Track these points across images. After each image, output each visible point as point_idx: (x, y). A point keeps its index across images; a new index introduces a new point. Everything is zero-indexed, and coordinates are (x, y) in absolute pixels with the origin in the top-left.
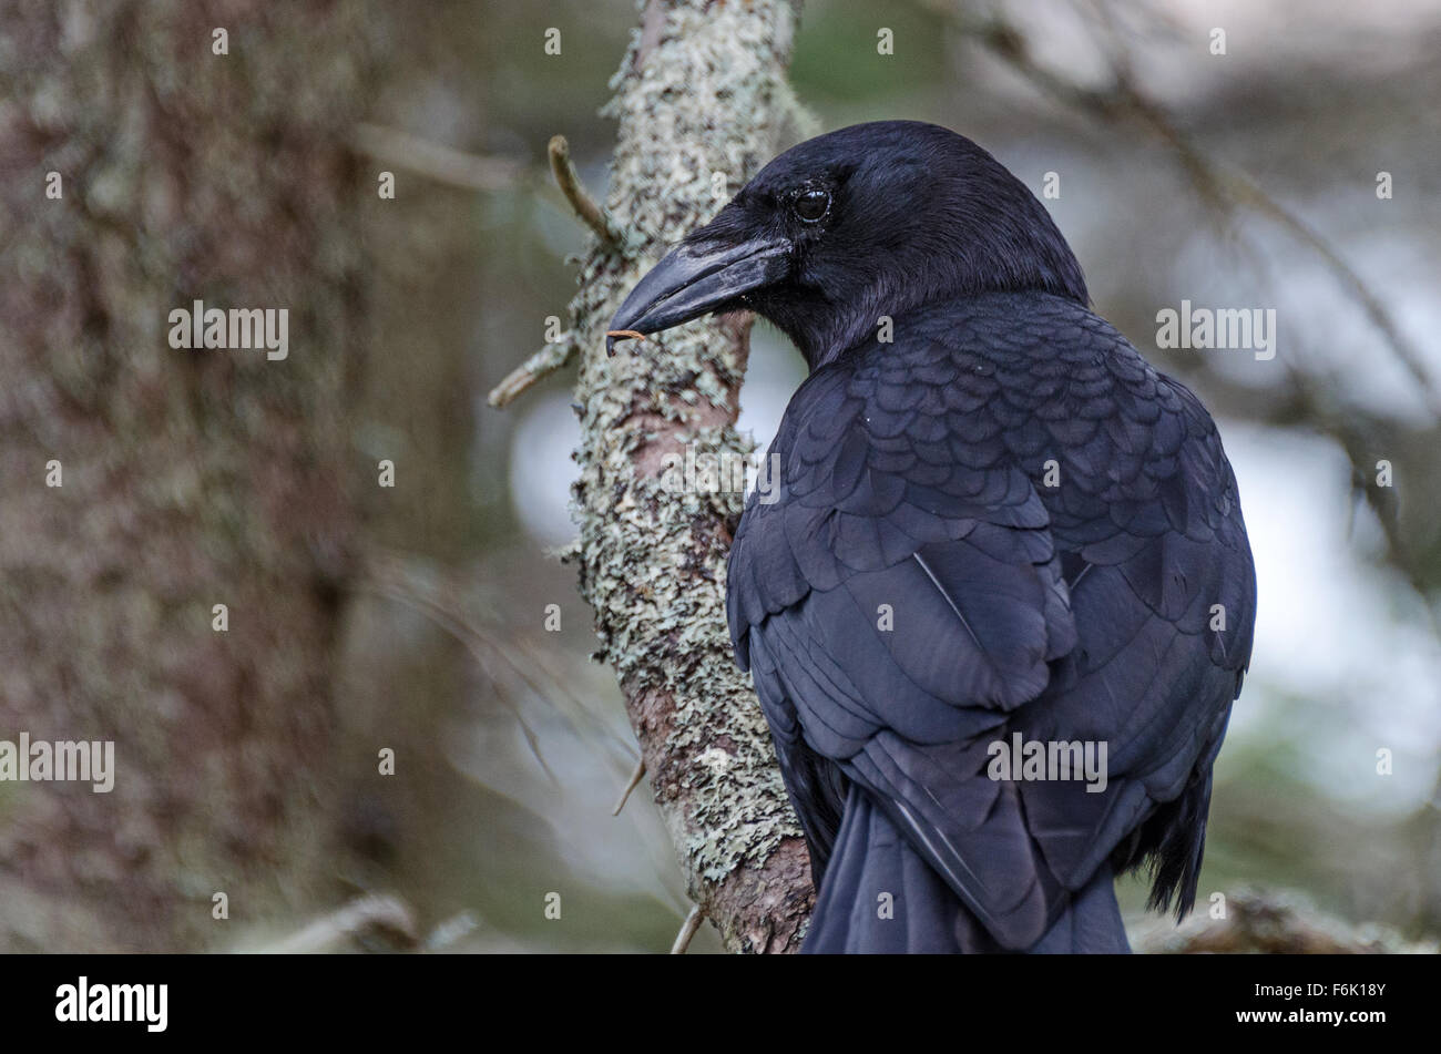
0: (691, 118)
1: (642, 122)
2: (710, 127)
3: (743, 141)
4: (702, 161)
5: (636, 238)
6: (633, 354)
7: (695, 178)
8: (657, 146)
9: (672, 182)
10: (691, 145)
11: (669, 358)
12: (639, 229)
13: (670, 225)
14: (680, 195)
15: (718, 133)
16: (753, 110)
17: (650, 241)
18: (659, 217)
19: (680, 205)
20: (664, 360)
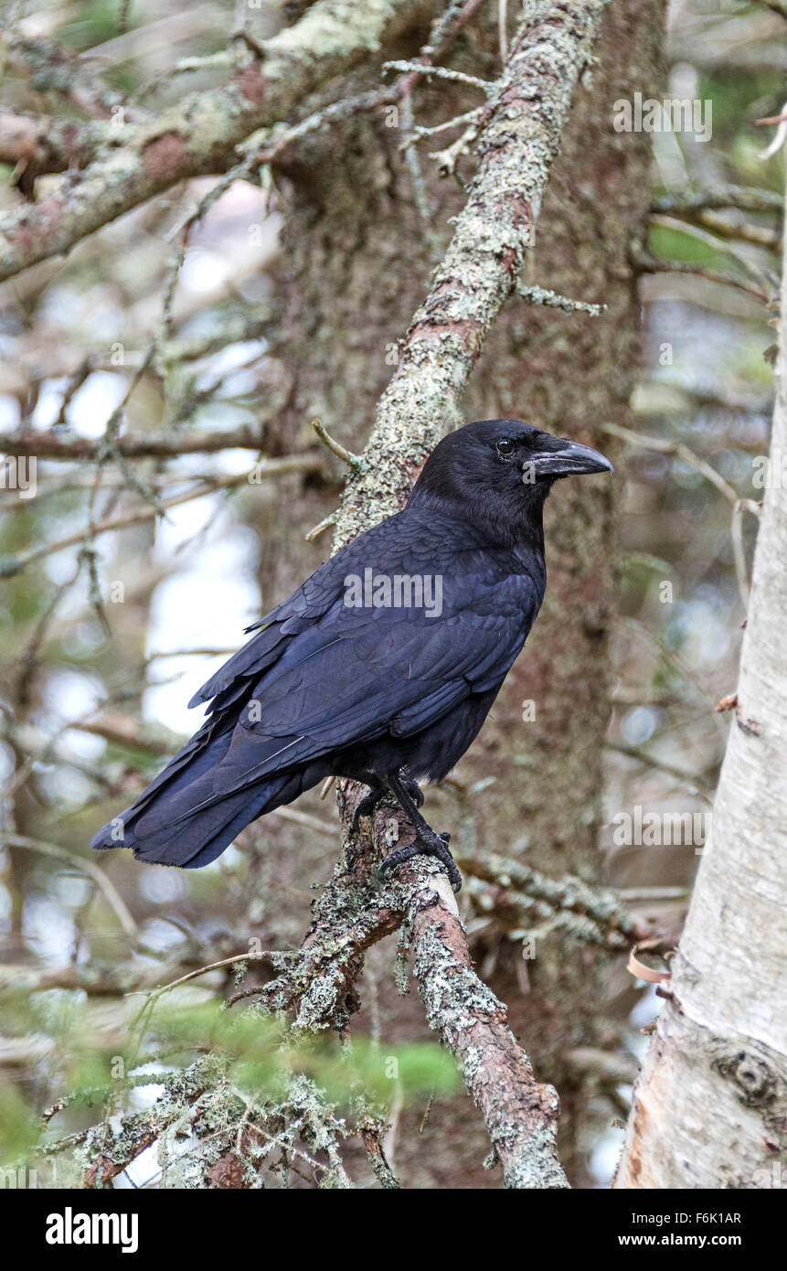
0: (403, 414)
1: (384, 414)
2: (412, 418)
3: (426, 425)
4: (404, 433)
5: (366, 467)
6: (355, 519)
7: (399, 441)
8: (387, 426)
9: (389, 442)
10: (400, 426)
11: (370, 521)
12: (368, 462)
13: (383, 461)
14: (391, 448)
15: (415, 420)
16: (434, 411)
17: (373, 468)
18: (379, 457)
19: (390, 452)
20: (366, 522)
